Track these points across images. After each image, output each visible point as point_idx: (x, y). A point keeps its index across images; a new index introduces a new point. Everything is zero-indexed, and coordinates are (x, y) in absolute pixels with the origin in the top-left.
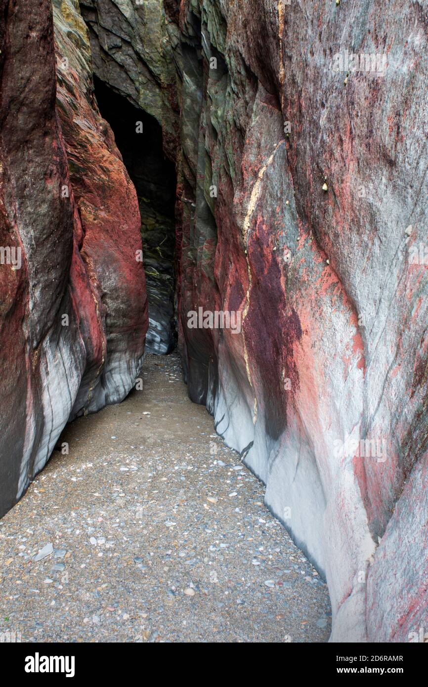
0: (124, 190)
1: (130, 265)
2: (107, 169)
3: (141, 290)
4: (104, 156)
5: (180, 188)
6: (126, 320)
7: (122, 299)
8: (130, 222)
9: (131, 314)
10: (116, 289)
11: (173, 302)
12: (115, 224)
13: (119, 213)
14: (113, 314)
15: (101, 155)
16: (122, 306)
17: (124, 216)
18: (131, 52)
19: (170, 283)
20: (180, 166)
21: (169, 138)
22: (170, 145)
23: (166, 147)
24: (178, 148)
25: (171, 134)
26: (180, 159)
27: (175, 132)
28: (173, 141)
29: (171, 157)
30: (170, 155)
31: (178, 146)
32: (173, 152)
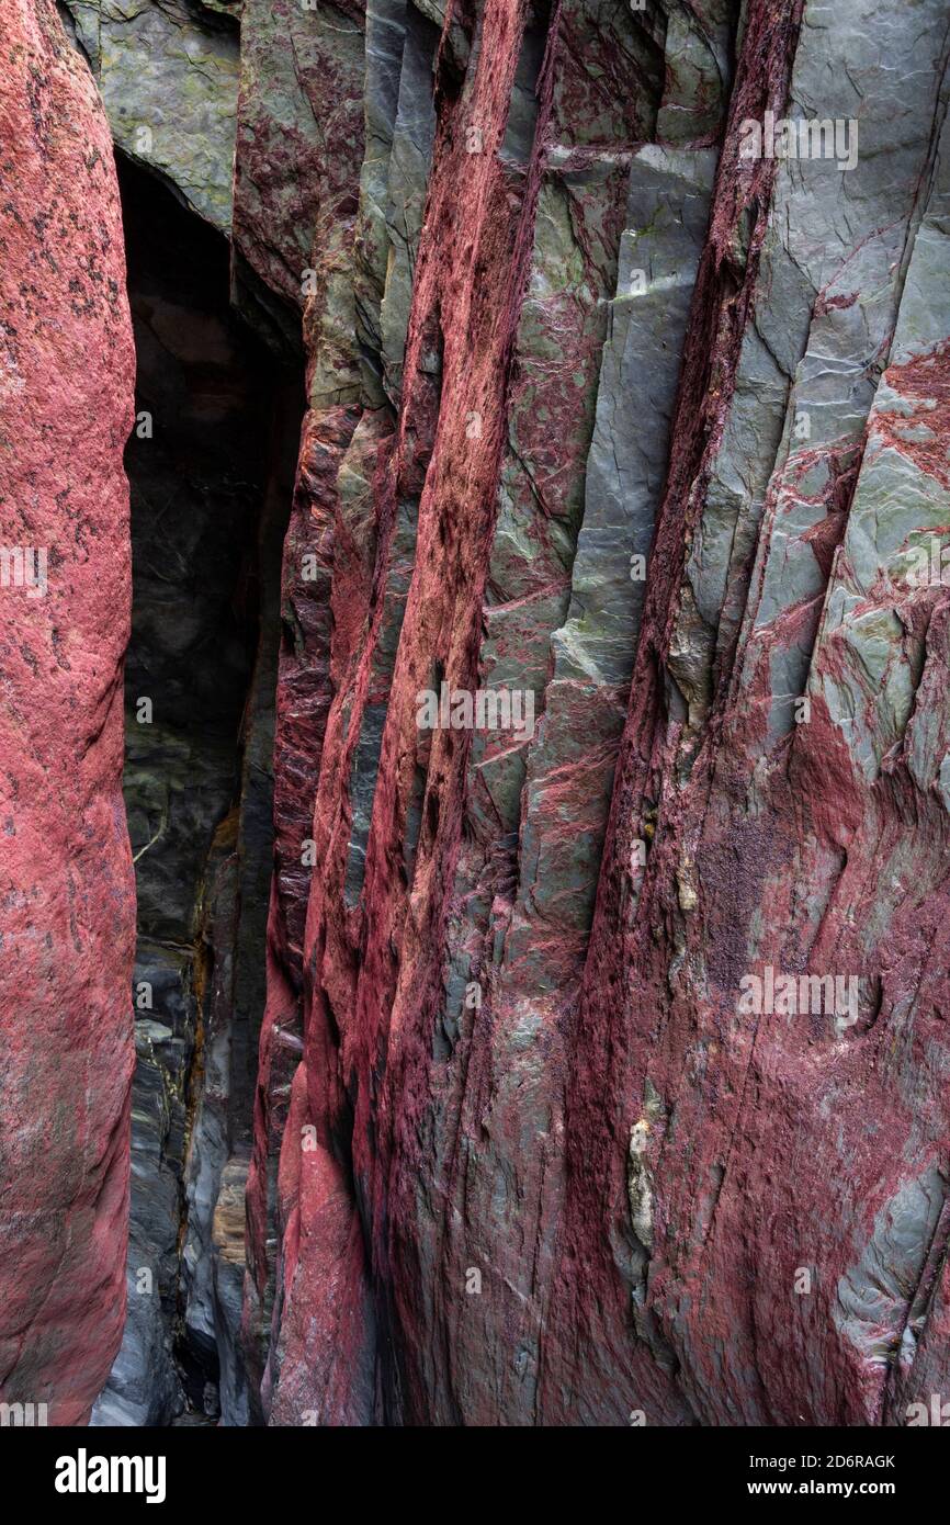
1: (19, 734)
3: (98, 996)
5: (324, 431)
8: (42, 349)
11: (176, 1166)
19: (170, 1065)
20: (330, 308)
21: (273, 160)
22: (280, 196)
23: (251, 212)
24: (328, 207)
25: (287, 134)
26: (337, 262)
27: (311, 124)
28: (297, 175)
29: (275, 266)
30: (272, 259)
31: (325, 198)
32: (292, 234)
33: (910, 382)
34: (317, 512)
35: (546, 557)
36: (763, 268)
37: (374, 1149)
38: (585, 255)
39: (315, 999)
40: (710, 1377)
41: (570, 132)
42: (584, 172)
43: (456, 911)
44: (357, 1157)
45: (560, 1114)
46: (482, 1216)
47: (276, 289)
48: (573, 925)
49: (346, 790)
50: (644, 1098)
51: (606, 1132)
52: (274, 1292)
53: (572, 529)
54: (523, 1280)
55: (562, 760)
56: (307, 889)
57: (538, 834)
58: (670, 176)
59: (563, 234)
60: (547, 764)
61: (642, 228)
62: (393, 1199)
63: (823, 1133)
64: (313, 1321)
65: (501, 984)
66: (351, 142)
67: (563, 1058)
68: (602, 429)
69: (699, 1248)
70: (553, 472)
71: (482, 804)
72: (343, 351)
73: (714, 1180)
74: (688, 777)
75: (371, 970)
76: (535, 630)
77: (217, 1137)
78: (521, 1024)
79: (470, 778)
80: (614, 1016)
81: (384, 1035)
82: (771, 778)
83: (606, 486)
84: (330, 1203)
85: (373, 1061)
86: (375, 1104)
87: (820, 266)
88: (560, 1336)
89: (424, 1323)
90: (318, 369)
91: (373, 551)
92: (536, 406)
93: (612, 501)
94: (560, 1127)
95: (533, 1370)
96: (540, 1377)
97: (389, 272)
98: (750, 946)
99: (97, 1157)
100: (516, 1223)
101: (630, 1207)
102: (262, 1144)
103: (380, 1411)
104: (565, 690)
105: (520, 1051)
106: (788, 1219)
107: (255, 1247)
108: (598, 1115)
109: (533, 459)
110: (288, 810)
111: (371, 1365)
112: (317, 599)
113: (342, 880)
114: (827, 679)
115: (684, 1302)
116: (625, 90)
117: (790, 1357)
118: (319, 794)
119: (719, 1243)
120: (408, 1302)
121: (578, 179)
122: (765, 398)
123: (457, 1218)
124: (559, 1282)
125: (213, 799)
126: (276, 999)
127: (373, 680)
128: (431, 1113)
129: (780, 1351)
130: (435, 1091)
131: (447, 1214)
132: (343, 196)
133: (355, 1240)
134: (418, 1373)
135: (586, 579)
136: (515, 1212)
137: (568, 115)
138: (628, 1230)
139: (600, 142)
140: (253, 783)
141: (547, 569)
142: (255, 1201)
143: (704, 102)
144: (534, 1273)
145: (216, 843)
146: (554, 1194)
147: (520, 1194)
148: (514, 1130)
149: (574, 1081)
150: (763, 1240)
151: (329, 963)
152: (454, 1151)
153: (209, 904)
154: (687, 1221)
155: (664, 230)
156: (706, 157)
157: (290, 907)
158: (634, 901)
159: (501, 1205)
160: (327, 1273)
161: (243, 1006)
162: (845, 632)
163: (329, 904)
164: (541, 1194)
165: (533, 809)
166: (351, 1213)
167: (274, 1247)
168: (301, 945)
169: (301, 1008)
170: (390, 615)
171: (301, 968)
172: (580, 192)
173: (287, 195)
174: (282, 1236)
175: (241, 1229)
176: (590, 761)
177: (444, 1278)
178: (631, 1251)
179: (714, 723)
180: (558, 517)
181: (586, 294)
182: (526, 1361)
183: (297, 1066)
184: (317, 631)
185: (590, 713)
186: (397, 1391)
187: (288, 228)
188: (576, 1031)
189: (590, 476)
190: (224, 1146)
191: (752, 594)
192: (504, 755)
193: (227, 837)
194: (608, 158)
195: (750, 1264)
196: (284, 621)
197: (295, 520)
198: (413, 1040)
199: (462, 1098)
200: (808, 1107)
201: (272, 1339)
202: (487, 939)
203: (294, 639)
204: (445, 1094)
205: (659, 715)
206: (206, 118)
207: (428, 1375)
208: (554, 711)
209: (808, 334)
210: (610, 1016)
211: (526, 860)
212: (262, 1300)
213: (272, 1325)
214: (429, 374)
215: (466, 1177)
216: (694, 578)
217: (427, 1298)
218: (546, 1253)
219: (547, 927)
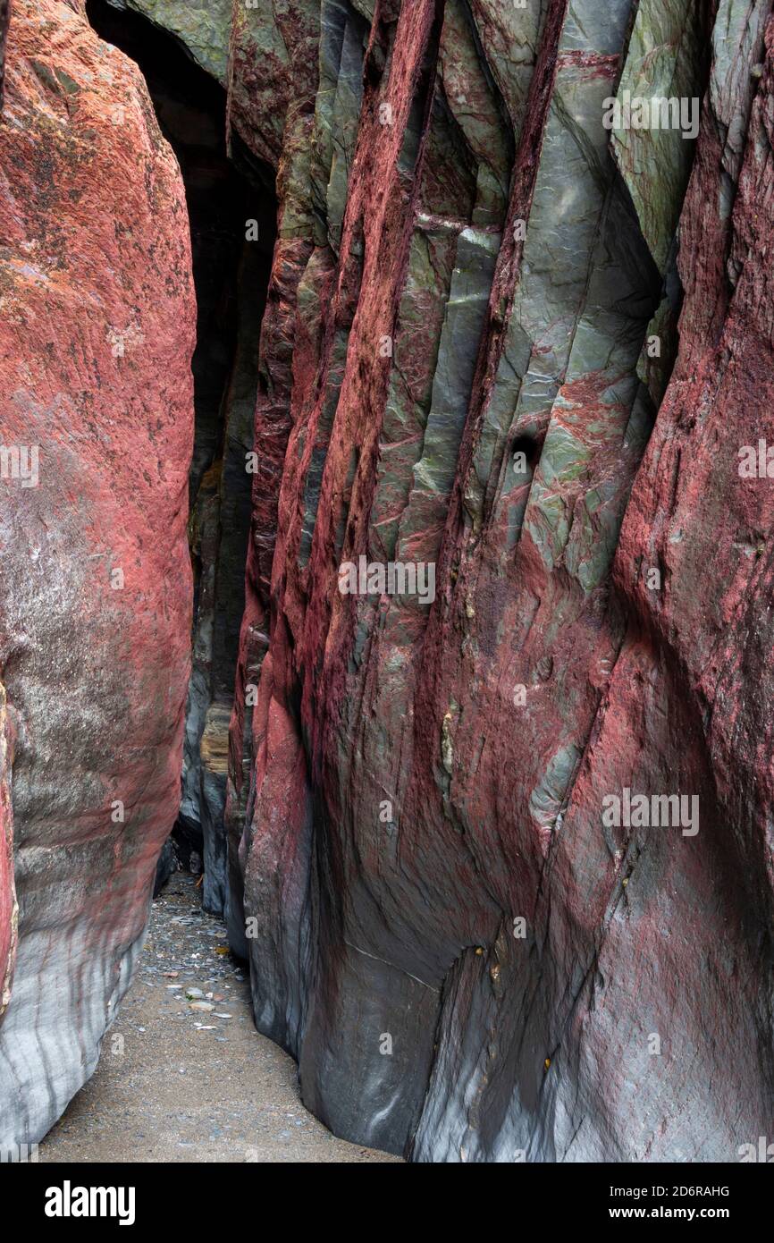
0: (137, 172)
1: (143, 516)
2: (68, 78)
3: (174, 641)
4: (53, 26)
5: (289, 254)
6: (95, 781)
7: (91, 682)
8: (153, 318)
9: (123, 753)
10: (68, 631)
12: (86, 321)
13: (109, 272)
14: (45, 753)
15: (41, 20)
16: (86, 714)
17: (129, 285)
20: (294, 174)
21: (258, 72)
22: (262, 96)
23: (243, 105)
24: (293, 106)
25: (268, 56)
26: (299, 145)
27: (283, 51)
28: (274, 84)
29: (258, 141)
30: (256, 136)
31: (291, 100)
32: (270, 122)
33: (572, 393)
34: (283, 306)
35: (412, 422)
36: (509, 330)
37: (315, 712)
38: (435, 271)
39: (279, 618)
40: (479, 836)
41: (429, 207)
42: (435, 230)
44: (304, 715)
45: (412, 706)
46: (371, 755)
47: (258, 155)
49: (300, 497)
50: (450, 703)
51: (432, 718)
52: (249, 792)
53: (427, 409)
54: (392, 788)
55: (417, 530)
56: (273, 544)
58: (478, 246)
59: (425, 258)
60: (409, 531)
61: (463, 269)
62: (325, 743)
63: (527, 726)
64: (275, 809)
65: (383, 639)
66: (310, 65)
67: (414, 678)
68: (441, 365)
69: (473, 775)
70: (417, 380)
71: (377, 544)
72: (302, 203)
73: (480, 744)
74: (472, 554)
75: (314, 608)
76: (406, 458)
77: (202, 688)
78: (393, 660)
79: (371, 531)
80: (437, 662)
81: (322, 649)
82: (508, 562)
83: (443, 394)
84: (286, 740)
85: (314, 662)
86: (315, 686)
87: (535, 332)
88: (409, 817)
89: (341, 809)
90: (286, 212)
91: (319, 339)
92: (409, 346)
93: (445, 401)
94: (412, 712)
95: (396, 833)
96: (399, 836)
97: (333, 167)
98: (498, 638)
99: (173, 720)
100: (389, 759)
101: (442, 754)
102: (241, 700)
103: (315, 859)
104: (419, 496)
105: (393, 673)
106: (510, 764)
107: (234, 763)
108: (429, 708)
109: (407, 372)
110: (262, 493)
111: (310, 834)
112: (283, 362)
113: (297, 550)
114: (531, 523)
115: (466, 800)
116: (458, 191)
117: (512, 827)
118: (282, 487)
119: (482, 773)
120: (332, 798)
121: (432, 233)
122: (509, 387)
123: (359, 755)
124: (409, 789)
125: (201, 454)
126: (251, 610)
127: (319, 434)
128: (346, 701)
129: (508, 824)
130: (349, 690)
131: (353, 753)
132: (305, 100)
133: (301, 763)
134: (337, 835)
135: (433, 439)
136: (388, 754)
137: (428, 199)
138: (441, 765)
139: (444, 214)
141: (412, 427)
142: (236, 735)
143: (496, 208)
144: (398, 784)
145: (203, 485)
146: (408, 745)
147: (391, 745)
148: (388, 713)
149: (419, 691)
150: (501, 772)
151: (288, 598)
152: (358, 720)
153: (198, 528)
154: (468, 762)
155: (474, 271)
156: (495, 237)
157: (262, 554)
158: (447, 609)
159: (381, 750)
160: (284, 781)
161: (222, 601)
162: (538, 504)
163: (288, 563)
164: (401, 745)
166: (299, 747)
167: (248, 764)
168: (269, 578)
170: (329, 396)
171: (269, 593)
172: (434, 239)
173: (267, 95)
174: (255, 758)
175: (225, 751)
176: (431, 532)
177: (352, 786)
178: (442, 776)
179: (484, 532)
180: (418, 402)
181: (436, 291)
183: (265, 653)
184: (282, 382)
185: (431, 508)
186: (324, 845)
187: (267, 117)
188: (420, 665)
189: (434, 388)
190: (207, 693)
191: (500, 479)
192: (389, 521)
193: (211, 481)
194: (448, 224)
195: (495, 783)
196: (261, 374)
197: (268, 309)
198: (338, 660)
199: (363, 694)
200: (520, 713)
201: (249, 820)
202: (377, 616)
203: (267, 386)
204: (354, 692)
205: (460, 524)
207: (342, 835)
208: (413, 506)
209: (529, 363)
210: (436, 662)
212: (239, 797)
213: (247, 812)
214: (356, 256)
215: (364, 735)
216: (476, 464)
217: (342, 796)
218: (404, 775)
219: (408, 613)
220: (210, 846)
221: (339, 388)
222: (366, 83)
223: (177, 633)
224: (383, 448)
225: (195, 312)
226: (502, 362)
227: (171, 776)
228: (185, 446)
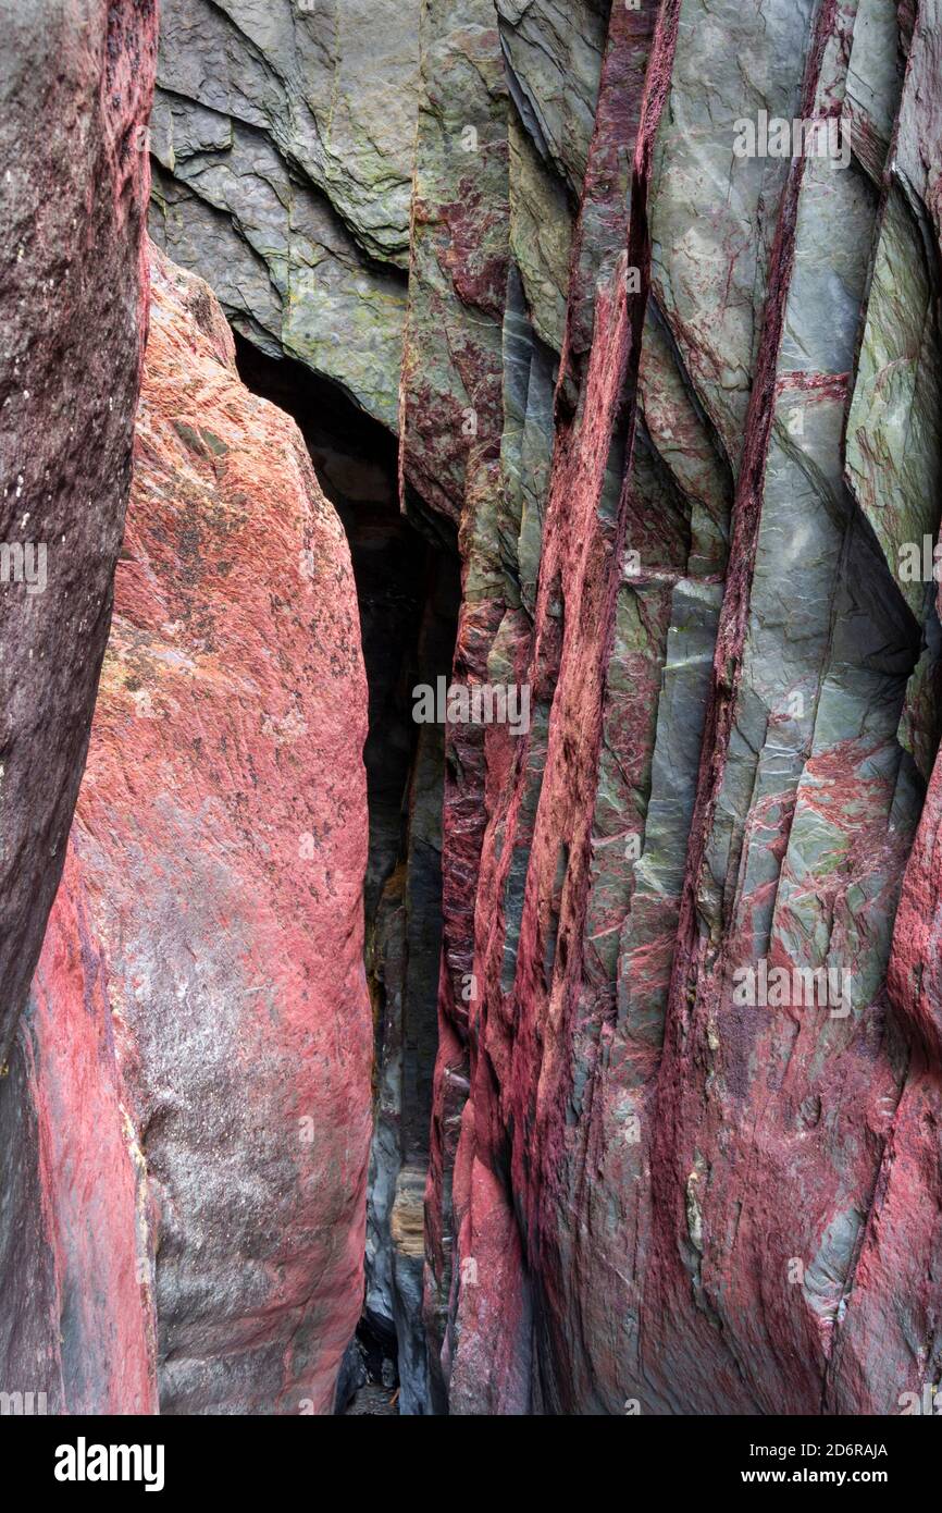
0: (294, 538)
1: (309, 938)
2: (215, 439)
4: (198, 384)
5: (476, 619)
6: (258, 1272)
7: (250, 1147)
8: (316, 703)
9: (291, 1235)
10: (222, 1086)
12: (239, 711)
13: (264, 653)
14: (196, 1238)
15: (185, 378)
16: (245, 1187)
17: (288, 667)
18: (267, 162)
20: (479, 528)
21: (433, 417)
22: (439, 443)
23: (417, 454)
24: (475, 452)
25: (444, 398)
26: (483, 495)
27: (462, 391)
28: (452, 428)
29: (436, 493)
30: (434, 487)
31: (473, 445)
32: (448, 470)
33: (822, 768)
34: (472, 679)
35: (629, 810)
37: (528, 1175)
38: (648, 631)
39: (480, 1056)
40: (741, 1331)
42: (645, 583)
43: (579, 1030)
44: (515, 1180)
45: (648, 1164)
46: (600, 1229)
47: (436, 508)
48: (653, 1045)
49: (500, 906)
50: (694, 1159)
51: (673, 1179)
52: (449, 1279)
53: (646, 795)
54: (628, 1271)
55: (642, 943)
56: (470, 965)
57: (629, 988)
58: (697, 599)
59: (634, 617)
60: (633, 944)
61: (680, 627)
62: (542, 1215)
63: (792, 1185)
64: (483, 1301)
65: (608, 1080)
66: (492, 405)
67: (648, 1128)
68: (660, 741)
69: (729, 1251)
70: (632, 760)
71: (594, 962)
72: (489, 560)
73: (736, 1211)
74: (712, 970)
75: (522, 1043)
77: (391, 1147)
78: (622, 1106)
79: (586, 946)
80: (676, 1107)
81: (533, 1095)
83: (665, 775)
84: (495, 1212)
85: (525, 1111)
86: (527, 1143)
87: (771, 697)
88: (652, 1307)
89: (565, 1300)
90: (471, 572)
92: (621, 720)
93: (668, 785)
94: (648, 1173)
95: (636, 1330)
96: (640, 1335)
97: (524, 518)
98: (750, 1074)
99: (352, 1190)
100: (622, 1233)
101: (688, 1226)
102: (438, 1162)
103: (536, 1367)
104: (643, 900)
105: (622, 1123)
106: (775, 1236)
107: (432, 1242)
108: (668, 1167)
109: (620, 751)
110: (454, 903)
111: (529, 1333)
112: (474, 744)
113: (499, 972)
114: (782, 929)
115: (722, 1284)
116: (669, 538)
117: (782, 1318)
118: (479, 894)
119: (740, 1249)
120: (553, 1285)
121: (642, 588)
122: (745, 764)
123: (584, 1230)
124: (650, 1272)
125: (380, 858)
126: (446, 1047)
127: (519, 829)
128: (566, 1160)
129: (777, 1315)
130: (568, 1146)
131: (578, 1227)
132: (488, 444)
133: (514, 1240)
134: (562, 1334)
135: (656, 830)
136: (621, 1227)
137: (635, 548)
138: (688, 1240)
139: (656, 565)
140: (417, 851)
141: (630, 817)
142: (433, 1206)
143: (715, 554)
144: (635, 1266)
145: (385, 895)
146: (645, 1214)
147: (624, 1215)
148: (619, 1176)
149: (655, 1144)
150: (764, 1247)
151: (491, 1031)
152: (582, 1185)
153: (380, 948)
154: (722, 1235)
155: (694, 629)
156: (717, 589)
157: (457, 978)
158: (684, 1039)
159: (612, 1222)
160: (494, 1265)
161: (412, 1037)
162: (789, 905)
163: (489, 988)
164: (637, 1216)
165: (625, 973)
166: (511, 1220)
167: (449, 1243)
168: (467, 1008)
169: (467, 1055)
170: (530, 783)
171: (467, 1025)
173: (444, 442)
174: (457, 1236)
175: (421, 1227)
176: (659, 944)
177: (577, 1270)
178: (691, 1254)
179: (725, 942)
180: (636, 787)
181: (650, 654)
182: (631, 1324)
183: (465, 1102)
184: (474, 768)
185: (658, 914)
186: (547, 1348)
187: (445, 466)
188: (655, 1113)
189: (654, 770)
190: (398, 1155)
191: (740, 876)
192: (607, 932)
193: (394, 891)
194: (660, 576)
195: (757, 1262)
196: (448, 760)
198: (553, 1108)
199: (585, 1151)
200: (784, 1170)
201: (453, 1316)
202: (599, 1050)
203: (456, 774)
204: (574, 1148)
205: (694, 932)
206: (373, 340)
207: (568, 1335)
208: (636, 913)
209: (766, 734)
210: (674, 1107)
211: (621, 1003)
212: (440, 1285)
213: (450, 1306)
214: (555, 618)
215: (589, 1203)
216: (710, 859)
217: (566, 1283)
218: (642, 1253)
219: (637, 1046)
220: (406, 1351)
221: (542, 773)
222: (557, 420)
223: (355, 1081)
224: (596, 843)
225: (365, 693)
226: (733, 735)
227: (352, 1262)
228: (358, 852)
